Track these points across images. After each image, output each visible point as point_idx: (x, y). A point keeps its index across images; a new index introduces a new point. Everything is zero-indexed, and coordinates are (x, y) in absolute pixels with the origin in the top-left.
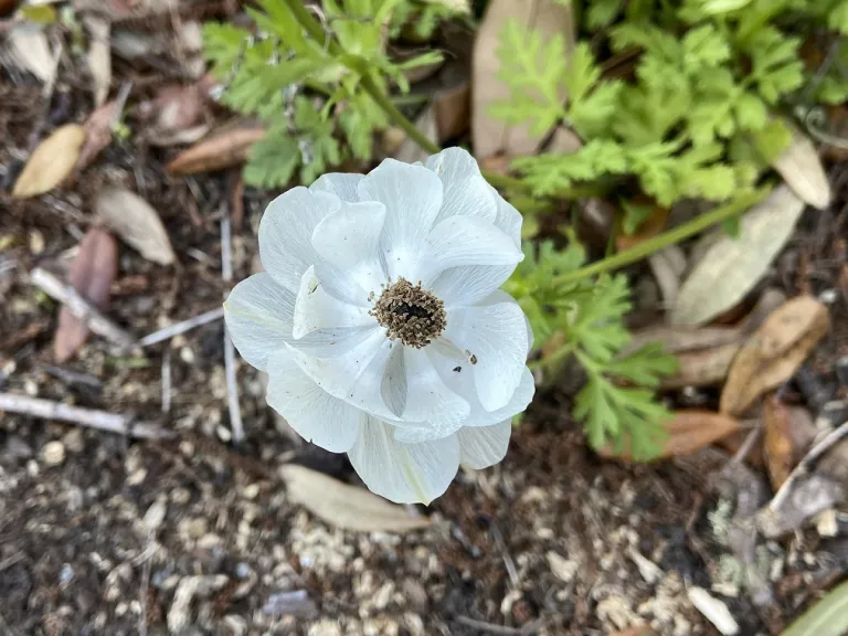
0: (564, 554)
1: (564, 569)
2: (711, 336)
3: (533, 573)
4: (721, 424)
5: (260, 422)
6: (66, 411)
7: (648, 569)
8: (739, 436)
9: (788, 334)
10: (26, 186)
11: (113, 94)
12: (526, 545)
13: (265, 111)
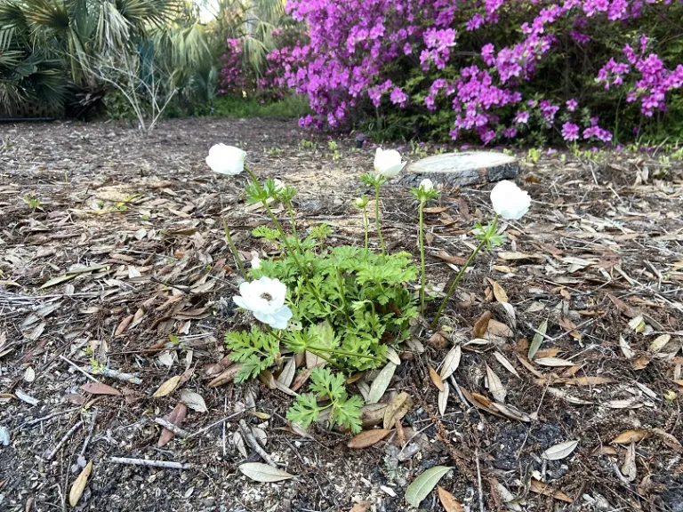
0: (339, 484)
1: (340, 489)
2: (379, 406)
3: (329, 492)
4: (384, 433)
5: (233, 452)
6: (160, 463)
7: (367, 483)
8: (389, 435)
9: (399, 403)
10: (157, 395)
11: (192, 366)
12: (327, 483)
13: (242, 360)
